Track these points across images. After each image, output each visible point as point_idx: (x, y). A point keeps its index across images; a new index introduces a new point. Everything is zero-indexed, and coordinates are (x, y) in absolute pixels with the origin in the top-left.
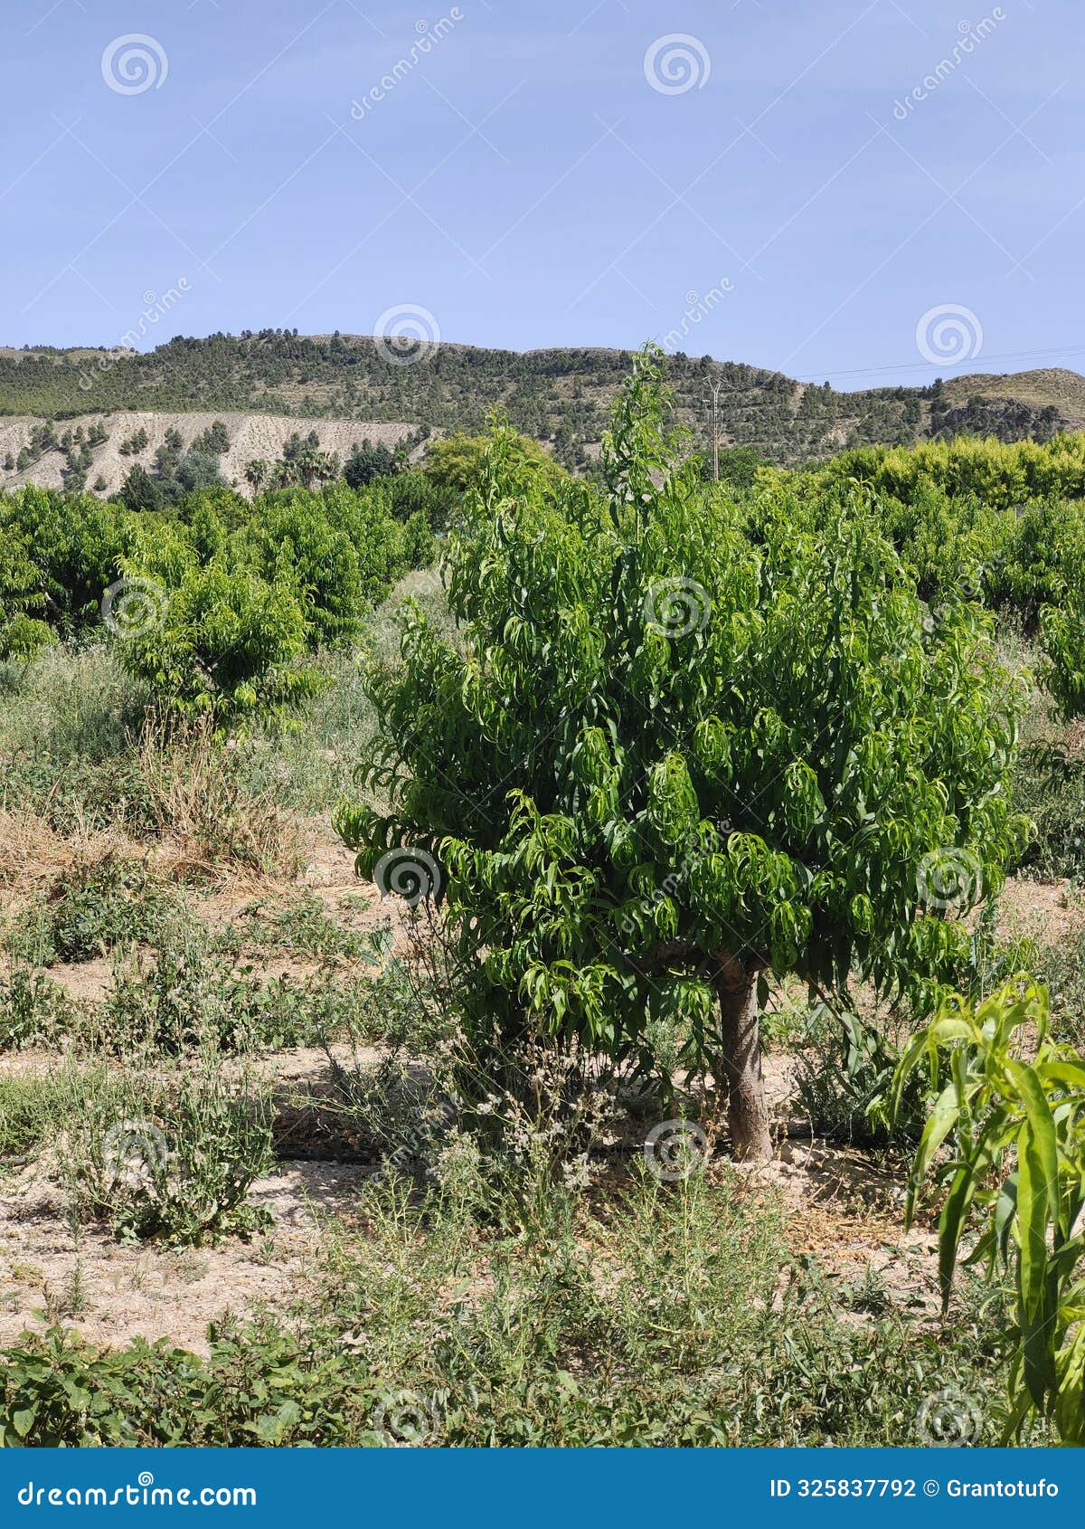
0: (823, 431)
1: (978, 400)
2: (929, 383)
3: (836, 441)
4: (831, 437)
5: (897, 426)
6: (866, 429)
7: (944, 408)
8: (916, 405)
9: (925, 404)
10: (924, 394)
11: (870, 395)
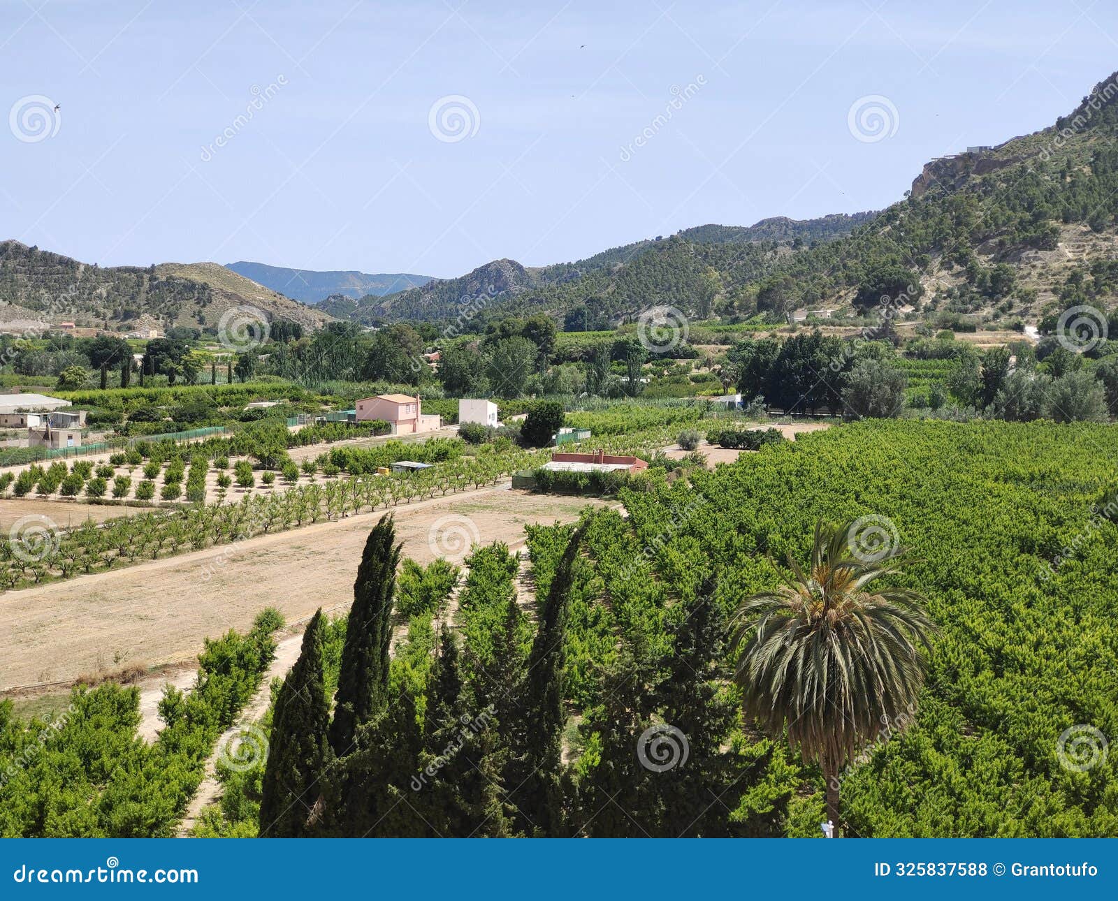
0: (95, 288)
1: (171, 277)
2: (149, 266)
3: (101, 294)
4: (98, 291)
5: (132, 288)
6: (116, 289)
7: (156, 279)
8: (142, 278)
9: (146, 276)
10: (146, 271)
11: (119, 270)
